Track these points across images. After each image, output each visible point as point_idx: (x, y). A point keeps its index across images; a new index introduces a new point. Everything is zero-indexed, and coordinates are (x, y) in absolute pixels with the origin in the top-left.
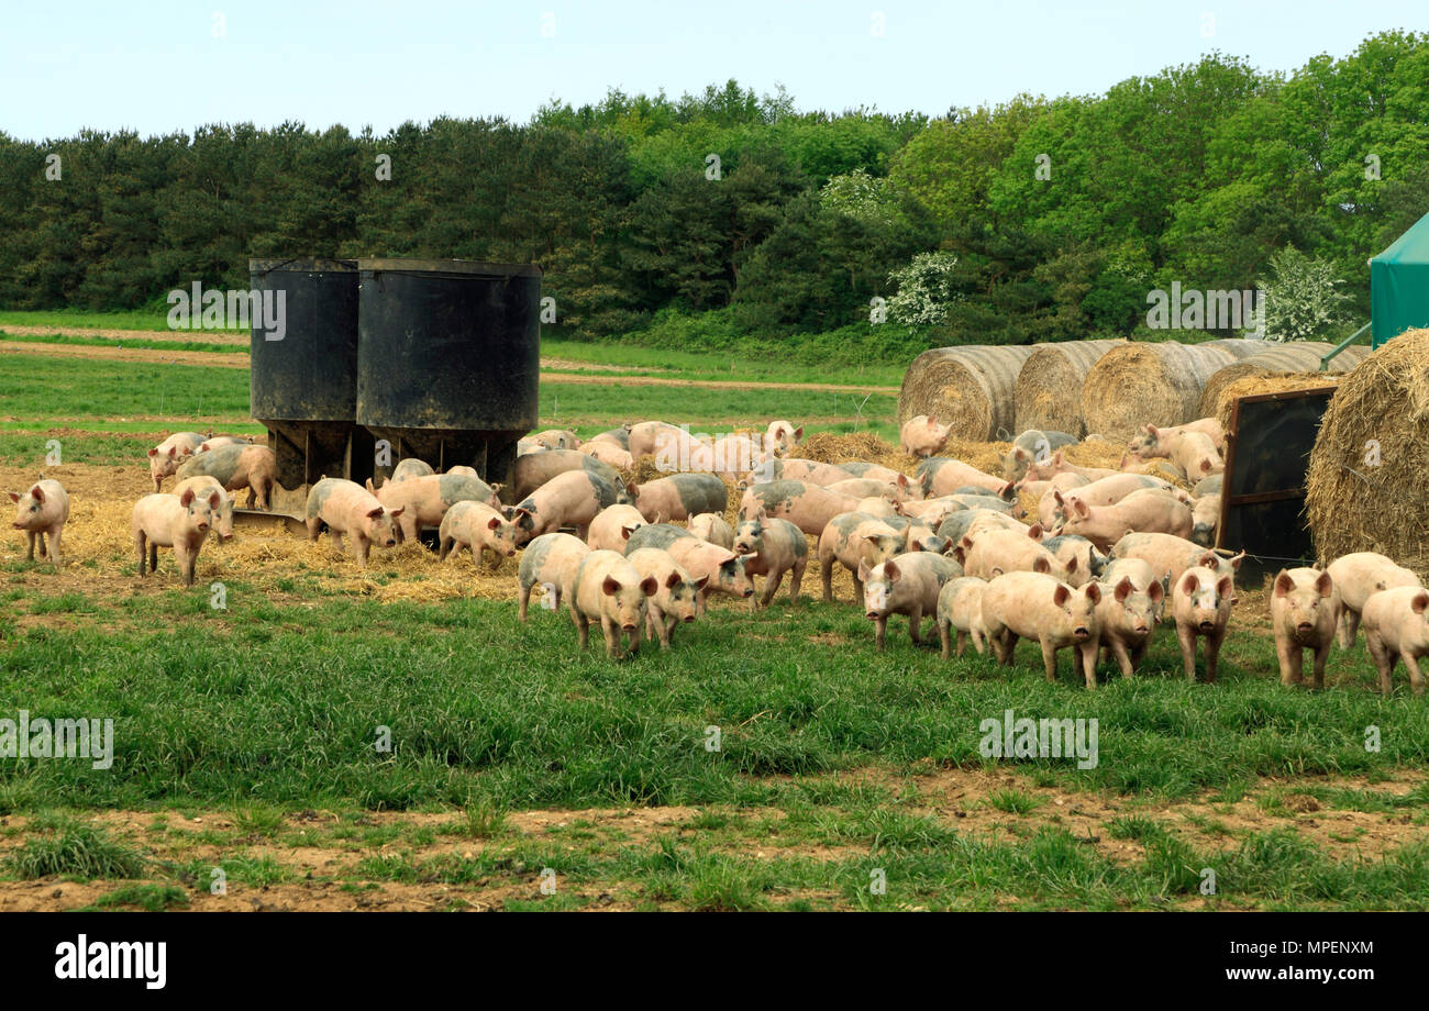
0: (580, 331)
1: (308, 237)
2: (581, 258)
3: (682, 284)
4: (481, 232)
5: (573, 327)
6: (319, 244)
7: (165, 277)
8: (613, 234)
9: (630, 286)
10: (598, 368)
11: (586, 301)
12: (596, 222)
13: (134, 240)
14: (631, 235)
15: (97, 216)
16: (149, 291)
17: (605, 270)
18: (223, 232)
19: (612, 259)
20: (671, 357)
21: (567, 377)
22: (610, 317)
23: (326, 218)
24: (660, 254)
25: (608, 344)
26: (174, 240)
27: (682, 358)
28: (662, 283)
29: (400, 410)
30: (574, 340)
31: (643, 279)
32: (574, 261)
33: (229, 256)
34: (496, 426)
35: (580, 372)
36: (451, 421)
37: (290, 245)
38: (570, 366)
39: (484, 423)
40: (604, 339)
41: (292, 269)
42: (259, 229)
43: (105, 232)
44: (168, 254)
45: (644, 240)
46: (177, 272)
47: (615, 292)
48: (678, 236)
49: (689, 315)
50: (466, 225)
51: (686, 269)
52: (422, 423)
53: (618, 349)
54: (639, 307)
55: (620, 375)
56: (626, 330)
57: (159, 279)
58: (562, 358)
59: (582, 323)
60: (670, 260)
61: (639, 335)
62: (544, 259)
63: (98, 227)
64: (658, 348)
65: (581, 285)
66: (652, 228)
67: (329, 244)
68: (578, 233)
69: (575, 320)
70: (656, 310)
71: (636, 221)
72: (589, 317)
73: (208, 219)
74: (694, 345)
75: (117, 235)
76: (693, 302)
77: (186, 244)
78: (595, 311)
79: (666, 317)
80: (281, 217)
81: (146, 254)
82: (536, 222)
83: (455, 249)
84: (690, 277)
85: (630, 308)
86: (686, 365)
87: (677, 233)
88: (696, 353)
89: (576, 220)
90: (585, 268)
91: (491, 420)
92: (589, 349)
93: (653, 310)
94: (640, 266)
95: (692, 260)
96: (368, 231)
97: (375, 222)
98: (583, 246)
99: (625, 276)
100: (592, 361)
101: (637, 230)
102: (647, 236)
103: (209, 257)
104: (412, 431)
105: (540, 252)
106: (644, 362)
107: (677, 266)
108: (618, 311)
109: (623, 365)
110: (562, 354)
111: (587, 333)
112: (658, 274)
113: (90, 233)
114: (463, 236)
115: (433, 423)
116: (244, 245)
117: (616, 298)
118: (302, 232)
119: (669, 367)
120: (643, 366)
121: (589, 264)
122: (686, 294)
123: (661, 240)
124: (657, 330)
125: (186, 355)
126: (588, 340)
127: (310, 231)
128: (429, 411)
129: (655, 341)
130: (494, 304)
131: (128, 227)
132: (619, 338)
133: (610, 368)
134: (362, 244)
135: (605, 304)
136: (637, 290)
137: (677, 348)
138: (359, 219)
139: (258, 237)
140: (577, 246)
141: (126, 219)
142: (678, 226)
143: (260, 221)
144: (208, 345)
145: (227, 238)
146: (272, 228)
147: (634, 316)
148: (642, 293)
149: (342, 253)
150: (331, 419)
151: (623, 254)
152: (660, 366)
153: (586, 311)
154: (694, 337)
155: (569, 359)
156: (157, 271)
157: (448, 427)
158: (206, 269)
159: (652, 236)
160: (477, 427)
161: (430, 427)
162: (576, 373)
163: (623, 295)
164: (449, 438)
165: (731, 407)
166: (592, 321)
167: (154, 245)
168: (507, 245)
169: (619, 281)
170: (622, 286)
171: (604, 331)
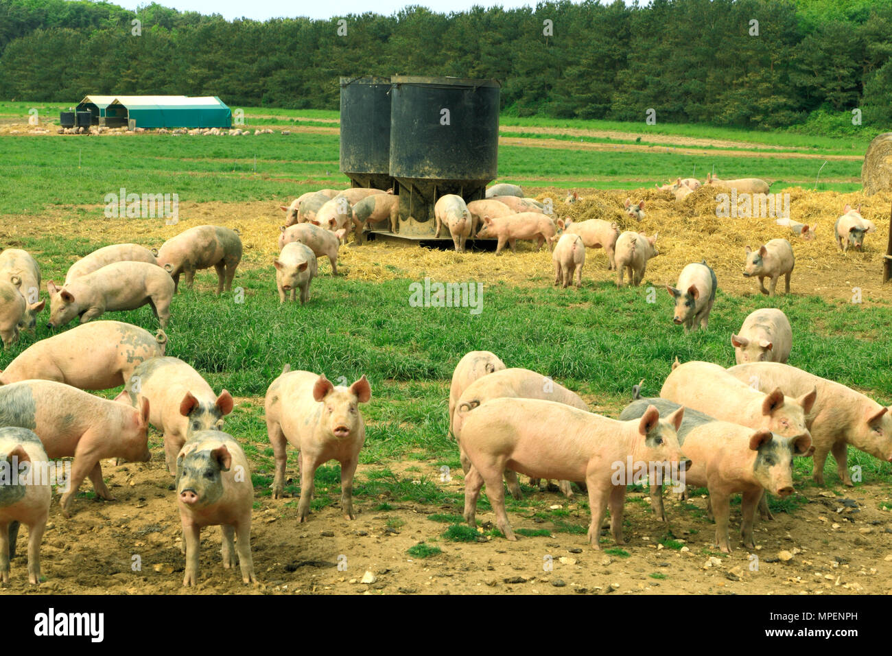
0: (761, 125)
1: (599, 68)
2: (765, 80)
3: (828, 94)
4: (703, 64)
5: (757, 123)
6: (604, 73)
7: (515, 93)
8: (786, 65)
9: (795, 95)
10: (770, 147)
11: (766, 106)
12: (776, 56)
13: (499, 71)
14: (797, 64)
15: (478, 58)
16: (506, 102)
17: (781, 86)
18: (550, 66)
19: (784, 79)
20: (818, 140)
21: (745, 153)
22: (782, 116)
23: (609, 56)
24: (814, 76)
25: (779, 133)
26: (520, 72)
27: (825, 141)
28: (815, 94)
29: (410, 167)
30: (758, 130)
31: (803, 91)
32: (761, 81)
33: (552, 81)
34: (467, 177)
35: (755, 150)
36: (439, 174)
37: (588, 74)
38: (752, 146)
39: (459, 176)
40: (777, 130)
41: (360, 83)
42: (570, 64)
43: (483, 67)
44: (517, 80)
45: (805, 67)
46: (522, 91)
47: (784, 100)
48: (827, 64)
49: (832, 114)
50: (693, 59)
51: (831, 85)
52: (422, 175)
53: (785, 136)
54: (801, 109)
55: (779, 151)
56: (791, 124)
57: (511, 95)
58: (748, 142)
59: (763, 120)
60: (821, 79)
61: (799, 127)
62: (741, 80)
63: (478, 64)
64: (810, 135)
65: (764, 96)
66: (810, 59)
67: (610, 72)
68: (763, 63)
69: (758, 118)
70: (811, 111)
71: (800, 56)
72: (768, 116)
73: (541, 60)
74: (834, 133)
75: (488, 69)
76: (835, 106)
77: (528, 74)
78: (772, 112)
79: (817, 115)
80: (583, 56)
81: (505, 80)
82: (738, 57)
83: (686, 74)
84: (834, 90)
85: (794, 110)
86: (826, 146)
87: (827, 61)
88: (834, 138)
89: (762, 56)
90: (768, 85)
91: (463, 174)
92: (766, 135)
93: (808, 111)
94: (801, 84)
95: (835, 79)
96: (635, 64)
97: (639, 58)
98: (766, 72)
99: (792, 90)
100: (767, 144)
101: (801, 61)
102: (807, 65)
103: (540, 82)
104: (417, 180)
105: (739, 76)
106: (799, 144)
107: (825, 83)
108: (787, 112)
109: (786, 145)
110: (748, 139)
111: (766, 126)
112: (813, 88)
113: (474, 68)
114: (692, 66)
115: (429, 175)
116: (561, 73)
117: (785, 105)
118: (595, 65)
119: (815, 147)
120: (798, 146)
121: (770, 82)
122: (831, 101)
123: (815, 67)
124: (811, 123)
125: (518, 140)
126: (766, 130)
127: (600, 65)
128: (427, 168)
129: (809, 131)
130: (466, 104)
131: (495, 64)
132: (786, 129)
133: (777, 148)
134: (630, 71)
135: (777, 109)
136: (799, 98)
137: (822, 134)
138: (629, 56)
139: (569, 68)
140: (763, 71)
141: (494, 59)
142: (826, 58)
143: (570, 59)
144: (533, 134)
145: (551, 70)
146: (577, 64)
147: (797, 115)
148: (803, 100)
149: (618, 78)
150: (382, 172)
151: (790, 76)
152: (809, 146)
153: (766, 112)
154: (833, 128)
155: (752, 142)
156: (511, 89)
157: (437, 178)
158: (539, 89)
159: (810, 64)
160: (455, 178)
161: (427, 177)
162: (752, 150)
163: (790, 102)
164: (440, 185)
165: (834, 171)
166: (769, 118)
167: (511, 75)
168: (719, 72)
169: (788, 94)
170: (790, 96)
171: (778, 125)
